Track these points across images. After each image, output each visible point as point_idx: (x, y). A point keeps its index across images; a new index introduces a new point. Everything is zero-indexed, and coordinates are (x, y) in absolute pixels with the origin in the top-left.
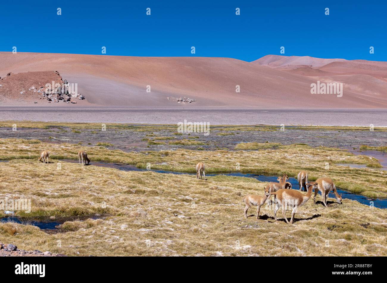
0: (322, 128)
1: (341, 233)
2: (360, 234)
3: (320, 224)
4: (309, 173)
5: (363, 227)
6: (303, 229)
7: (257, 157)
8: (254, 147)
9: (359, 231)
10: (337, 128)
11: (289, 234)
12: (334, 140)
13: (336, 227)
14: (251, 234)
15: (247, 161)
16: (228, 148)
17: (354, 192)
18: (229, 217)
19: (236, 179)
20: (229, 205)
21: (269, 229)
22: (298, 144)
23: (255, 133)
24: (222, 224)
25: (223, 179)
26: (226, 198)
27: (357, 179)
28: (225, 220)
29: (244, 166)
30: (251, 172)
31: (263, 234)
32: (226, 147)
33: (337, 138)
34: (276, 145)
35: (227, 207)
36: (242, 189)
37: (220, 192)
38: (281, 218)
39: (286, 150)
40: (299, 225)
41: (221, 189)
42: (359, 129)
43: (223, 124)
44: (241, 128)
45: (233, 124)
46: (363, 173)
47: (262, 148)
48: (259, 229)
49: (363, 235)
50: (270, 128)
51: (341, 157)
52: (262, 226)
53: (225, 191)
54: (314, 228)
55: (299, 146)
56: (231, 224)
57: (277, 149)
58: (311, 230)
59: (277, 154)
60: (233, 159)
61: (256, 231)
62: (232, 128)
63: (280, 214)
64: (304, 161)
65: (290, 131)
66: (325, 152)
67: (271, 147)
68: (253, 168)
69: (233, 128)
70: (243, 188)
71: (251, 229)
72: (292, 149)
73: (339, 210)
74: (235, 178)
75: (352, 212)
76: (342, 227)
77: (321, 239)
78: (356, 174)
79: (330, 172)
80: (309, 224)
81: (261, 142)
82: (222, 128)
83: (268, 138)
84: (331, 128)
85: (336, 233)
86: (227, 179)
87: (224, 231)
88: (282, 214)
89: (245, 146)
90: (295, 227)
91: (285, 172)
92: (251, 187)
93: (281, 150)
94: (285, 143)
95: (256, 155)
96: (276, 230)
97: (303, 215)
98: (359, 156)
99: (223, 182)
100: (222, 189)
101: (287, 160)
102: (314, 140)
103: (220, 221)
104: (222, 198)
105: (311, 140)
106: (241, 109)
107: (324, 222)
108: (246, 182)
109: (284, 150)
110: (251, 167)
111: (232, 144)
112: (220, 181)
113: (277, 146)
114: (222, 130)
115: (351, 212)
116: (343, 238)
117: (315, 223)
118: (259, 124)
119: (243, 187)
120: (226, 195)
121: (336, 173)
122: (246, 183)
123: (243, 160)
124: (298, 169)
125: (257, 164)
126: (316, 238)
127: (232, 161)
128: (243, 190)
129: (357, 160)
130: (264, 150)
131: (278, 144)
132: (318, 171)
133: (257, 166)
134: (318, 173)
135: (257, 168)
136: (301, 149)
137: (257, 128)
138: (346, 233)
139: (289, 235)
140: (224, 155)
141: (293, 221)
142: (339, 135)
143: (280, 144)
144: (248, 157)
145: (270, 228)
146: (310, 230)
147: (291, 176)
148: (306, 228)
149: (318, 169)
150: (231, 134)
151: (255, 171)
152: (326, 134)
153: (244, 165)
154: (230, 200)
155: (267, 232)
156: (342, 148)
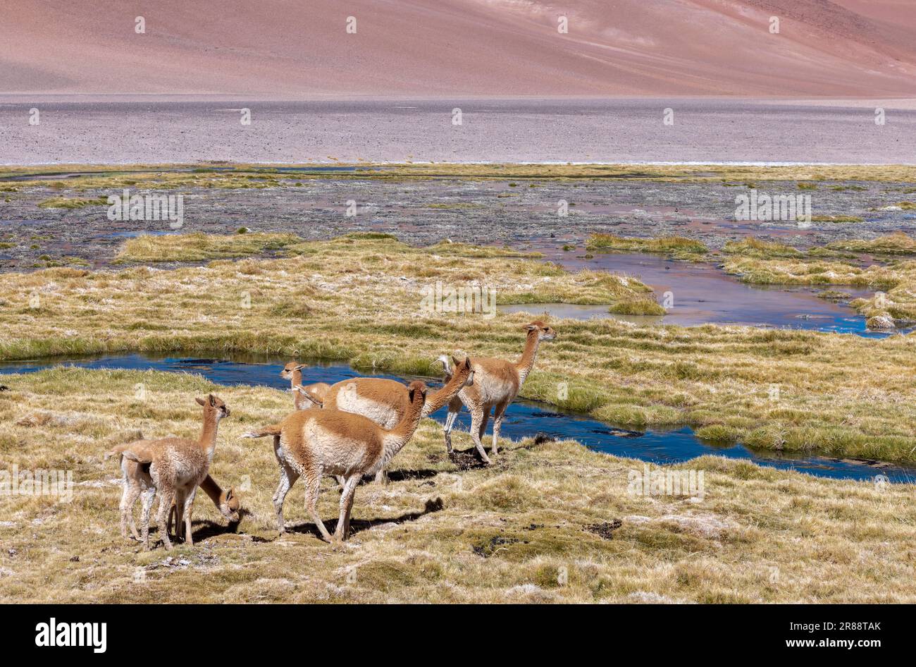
0: (451, 172)
1: (521, 562)
2: (588, 562)
3: (446, 536)
4: (402, 346)
5: (597, 535)
6: (384, 559)
7: (203, 290)
8: (190, 252)
9: (584, 549)
10: (505, 173)
11: (330, 582)
12: (492, 216)
13: (503, 542)
14: (188, 593)
15: (166, 309)
16: (86, 257)
17: (568, 409)
18: (100, 531)
19: (122, 382)
20: (98, 484)
21: (254, 566)
22: (360, 237)
23: (193, 197)
24: (72, 560)
25: (69, 384)
26: (84, 459)
27: (576, 361)
28: (83, 546)
29: (152, 328)
30: (181, 350)
31: (232, 588)
32: (77, 254)
33: (505, 209)
34: (277, 241)
35: (91, 493)
36: (148, 420)
37: (58, 437)
38: (300, 522)
39: (315, 259)
40: (369, 545)
41: (62, 425)
42: (584, 174)
43: (63, 163)
44: (138, 176)
45: (105, 163)
46: (597, 337)
47: (222, 254)
48: (218, 569)
49: (598, 566)
50: (254, 175)
51: (520, 281)
52: (227, 559)
53: (78, 431)
54: (423, 553)
55: (363, 241)
56: (106, 557)
57: (279, 257)
58: (412, 560)
59: (280, 277)
60: (110, 301)
61: (206, 578)
62: (100, 180)
63: (297, 509)
64: (382, 300)
65: (329, 186)
66: (462, 262)
67: (257, 249)
68: (189, 334)
69: (106, 179)
70: (152, 414)
71: (186, 573)
72: (340, 255)
73: (513, 478)
74: (120, 376)
75: (561, 481)
76: (526, 542)
77: (448, 589)
78: (574, 344)
79: (479, 337)
80: (406, 539)
81: (220, 232)
82: (63, 180)
83: (247, 214)
84: (482, 172)
85: (505, 566)
86: (88, 383)
87: (81, 588)
88: (305, 507)
89: (156, 248)
90: (352, 553)
91: (311, 347)
92: (185, 410)
93: (296, 261)
94: (313, 232)
95: (200, 285)
96: (284, 571)
97: (385, 504)
98: (582, 275)
99: (71, 396)
100: (70, 422)
101: (320, 298)
102: (421, 219)
103: (61, 549)
104: (68, 458)
105: (410, 219)
106: (137, 100)
107: (460, 526)
108: (162, 391)
109: (307, 261)
110: (182, 329)
111: (104, 242)
112: (60, 393)
113: (282, 245)
114: (59, 187)
115: (557, 484)
116: (530, 581)
117: (427, 531)
118: (210, 159)
119: (151, 411)
120: (84, 445)
121: (503, 340)
122: (164, 395)
123: (148, 306)
124: (363, 331)
125: (204, 319)
126: (433, 587)
127: (104, 309)
128: (153, 423)
129: (575, 290)
130: (229, 263)
131: (282, 237)
132: (436, 336)
133: (205, 326)
134: (435, 343)
135: (203, 334)
136: (372, 255)
137: (203, 174)
138: (539, 561)
139: (332, 586)
140: (73, 286)
141: (346, 531)
142: (511, 200)
143: (292, 238)
144: (167, 292)
145: (258, 562)
146: (408, 561)
147: (334, 360)
148: (396, 554)
149: (435, 329)
150: (96, 204)
151: (197, 344)
152: (466, 194)
153: (155, 323)
154: (100, 463)
155: (249, 578)
156: (524, 246)
